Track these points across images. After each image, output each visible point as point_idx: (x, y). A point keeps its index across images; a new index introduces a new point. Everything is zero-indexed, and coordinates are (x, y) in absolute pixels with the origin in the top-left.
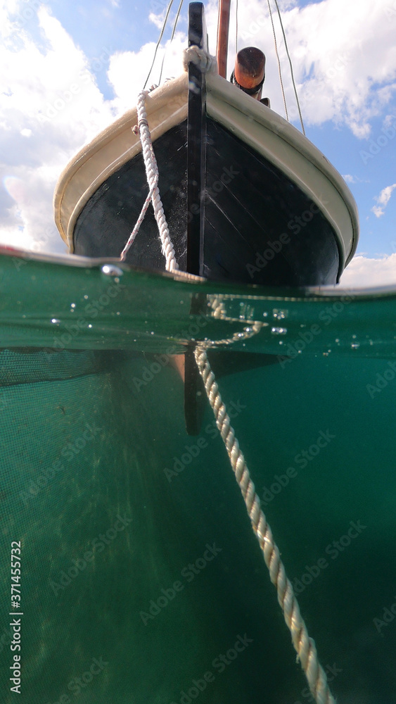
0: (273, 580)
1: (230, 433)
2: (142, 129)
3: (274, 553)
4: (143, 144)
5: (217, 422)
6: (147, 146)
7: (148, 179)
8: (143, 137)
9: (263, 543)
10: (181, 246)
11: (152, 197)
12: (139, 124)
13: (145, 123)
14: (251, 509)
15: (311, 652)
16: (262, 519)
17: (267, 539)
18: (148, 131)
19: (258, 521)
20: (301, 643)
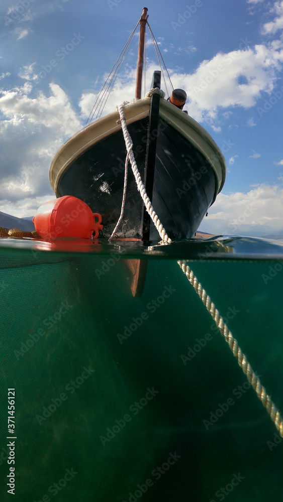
2: (123, 121)
3: (235, 342)
6: (126, 131)
9: (228, 339)
12: (121, 119)
13: (124, 119)
17: (230, 336)
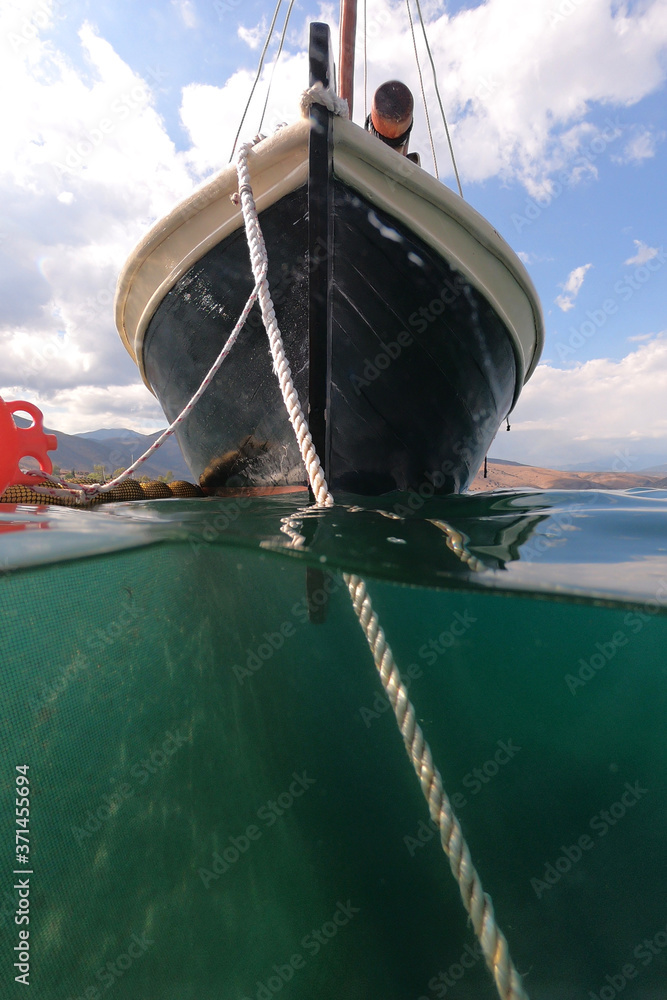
0: (434, 817)
1: (372, 620)
2: (244, 198)
4: (246, 218)
5: (355, 605)
6: (252, 221)
7: (253, 267)
8: (245, 208)
10: (300, 358)
11: (259, 293)
12: (240, 191)
13: (248, 190)
14: (403, 722)
15: (487, 912)
16: (418, 735)
18: (252, 200)
19: (413, 738)
20: (472, 899)
